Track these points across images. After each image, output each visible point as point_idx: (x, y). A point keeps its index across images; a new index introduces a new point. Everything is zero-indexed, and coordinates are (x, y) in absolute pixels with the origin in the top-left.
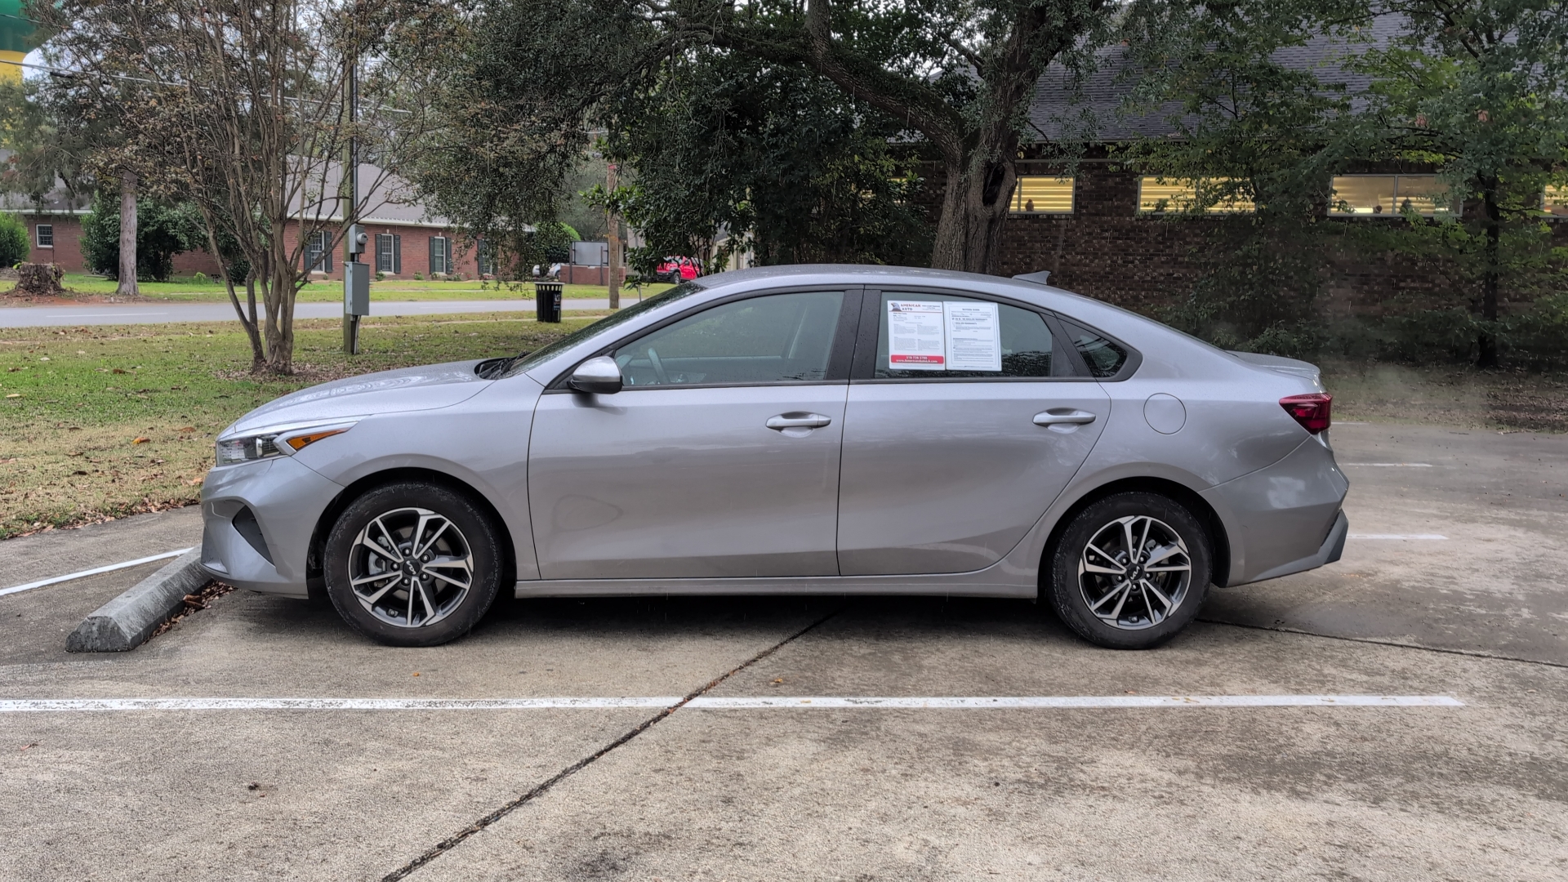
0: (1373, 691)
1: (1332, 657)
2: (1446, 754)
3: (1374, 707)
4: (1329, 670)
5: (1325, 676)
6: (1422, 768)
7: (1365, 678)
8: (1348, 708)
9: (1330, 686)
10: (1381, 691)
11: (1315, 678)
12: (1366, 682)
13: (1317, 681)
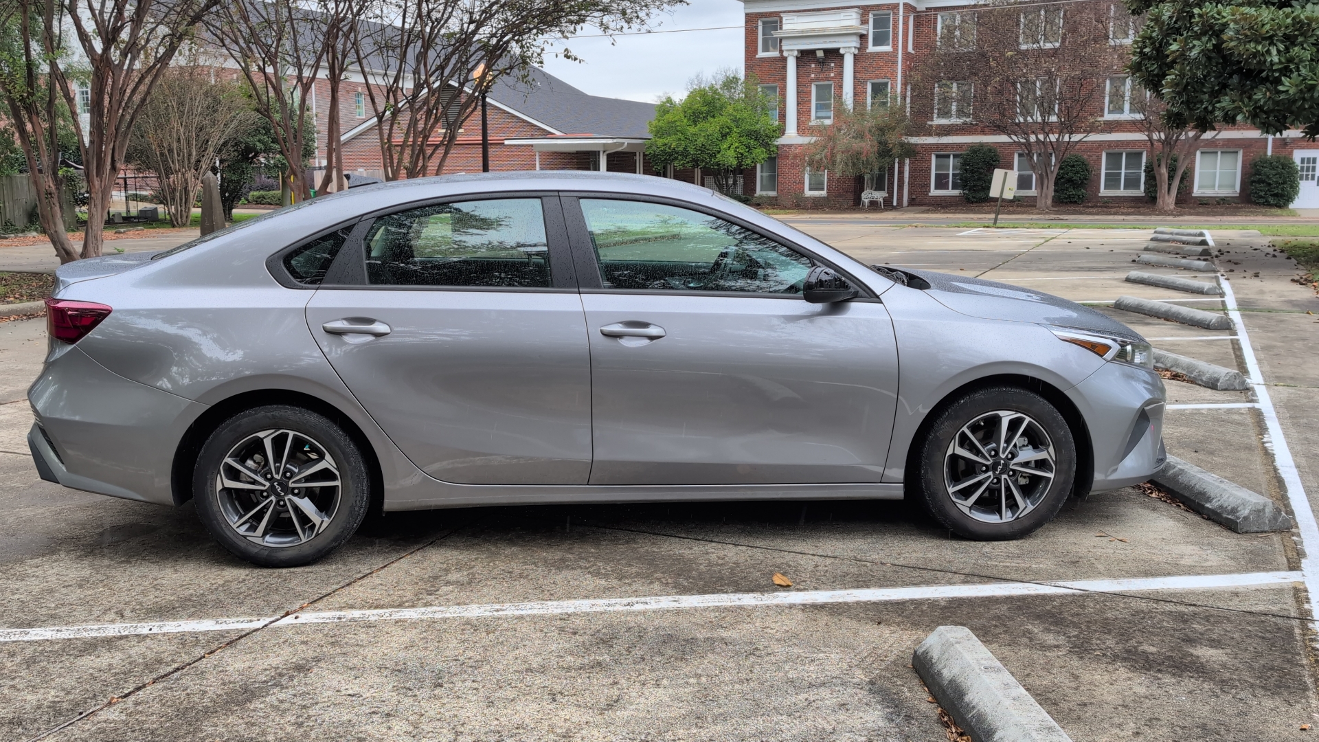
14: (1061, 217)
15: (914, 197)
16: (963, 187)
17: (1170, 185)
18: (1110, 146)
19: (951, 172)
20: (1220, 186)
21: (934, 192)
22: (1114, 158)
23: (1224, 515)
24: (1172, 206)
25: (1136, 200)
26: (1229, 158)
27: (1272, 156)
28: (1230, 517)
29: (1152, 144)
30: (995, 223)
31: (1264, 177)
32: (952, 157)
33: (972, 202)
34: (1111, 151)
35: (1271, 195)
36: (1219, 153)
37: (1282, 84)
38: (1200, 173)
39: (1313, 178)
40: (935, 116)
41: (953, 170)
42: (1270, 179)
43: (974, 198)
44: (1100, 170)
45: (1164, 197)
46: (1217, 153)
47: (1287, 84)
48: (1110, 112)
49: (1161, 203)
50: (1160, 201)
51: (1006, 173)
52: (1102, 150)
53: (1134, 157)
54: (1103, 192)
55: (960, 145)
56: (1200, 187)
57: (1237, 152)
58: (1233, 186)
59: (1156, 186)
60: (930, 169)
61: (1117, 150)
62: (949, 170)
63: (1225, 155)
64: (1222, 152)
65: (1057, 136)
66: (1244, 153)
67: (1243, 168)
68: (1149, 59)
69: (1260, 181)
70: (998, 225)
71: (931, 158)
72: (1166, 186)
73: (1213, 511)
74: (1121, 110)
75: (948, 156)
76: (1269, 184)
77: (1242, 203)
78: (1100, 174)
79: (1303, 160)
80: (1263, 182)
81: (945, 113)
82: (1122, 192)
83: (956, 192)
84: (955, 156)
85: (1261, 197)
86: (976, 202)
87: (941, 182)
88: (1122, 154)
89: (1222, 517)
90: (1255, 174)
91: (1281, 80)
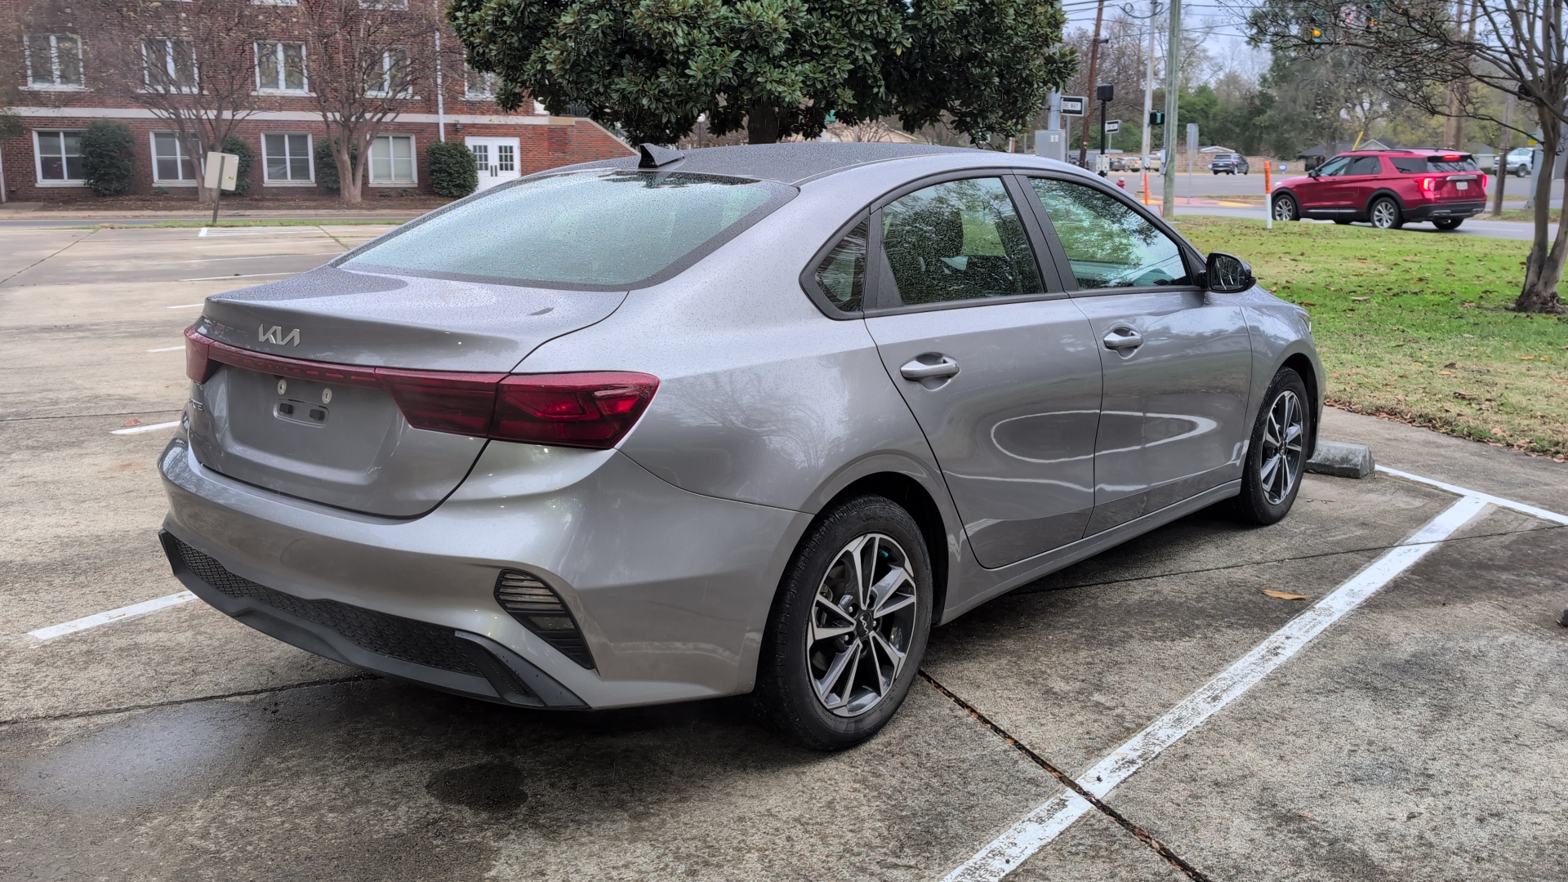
0: (129, 624)
1: (183, 660)
2: (76, 575)
3: (136, 603)
4: (184, 638)
5: (191, 627)
6: (102, 560)
7: (141, 639)
8: (164, 594)
9: (184, 616)
10: (123, 625)
11: (202, 621)
12: (140, 633)
13: (199, 617)
14: (241, 212)
15: (13, 189)
16: (87, 176)
17: (353, 175)
18: (269, 128)
19: (64, 156)
20: (396, 176)
21: (42, 182)
22: (275, 142)
23: (1337, 466)
24: (359, 199)
25: (307, 192)
26: (402, 144)
27: (446, 143)
28: (1345, 466)
29: (328, 126)
30: (215, 220)
31: (444, 166)
32: (62, 135)
33: (104, 195)
34: (270, 132)
35: (454, 186)
36: (391, 138)
37: (689, 68)
38: (373, 160)
39: (487, 169)
40: (30, 79)
41: (67, 153)
42: (450, 168)
43: (106, 189)
44: (261, 155)
45: (349, 188)
46: (388, 138)
47: (694, 68)
48: (262, 85)
49: (347, 195)
50: (345, 193)
51: (223, 158)
52: (260, 131)
53: (299, 141)
54: (268, 182)
55: (74, 121)
56: (376, 177)
57: (409, 138)
58: (410, 176)
59: (336, 175)
60: (32, 151)
61: (277, 132)
62: (60, 153)
63: (396, 140)
64: (394, 138)
65: (215, 112)
66: (417, 139)
67: (419, 154)
68: (507, 29)
69: (441, 171)
70: (218, 223)
71: (31, 137)
72: (351, 175)
73: (1319, 465)
74: (276, 85)
75: (57, 134)
76: (450, 174)
77: (424, 194)
78: (261, 160)
79: (475, 147)
80: (446, 171)
81: (43, 75)
82: (290, 182)
83: (78, 183)
84: (66, 135)
85: (443, 188)
86: (110, 195)
87: (51, 169)
88: (283, 136)
89: (1334, 468)
90: (435, 163)
91: (688, 64)
